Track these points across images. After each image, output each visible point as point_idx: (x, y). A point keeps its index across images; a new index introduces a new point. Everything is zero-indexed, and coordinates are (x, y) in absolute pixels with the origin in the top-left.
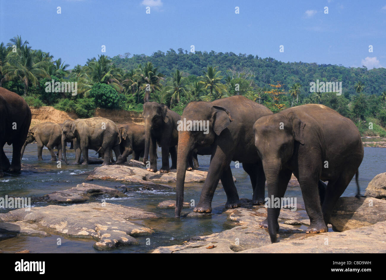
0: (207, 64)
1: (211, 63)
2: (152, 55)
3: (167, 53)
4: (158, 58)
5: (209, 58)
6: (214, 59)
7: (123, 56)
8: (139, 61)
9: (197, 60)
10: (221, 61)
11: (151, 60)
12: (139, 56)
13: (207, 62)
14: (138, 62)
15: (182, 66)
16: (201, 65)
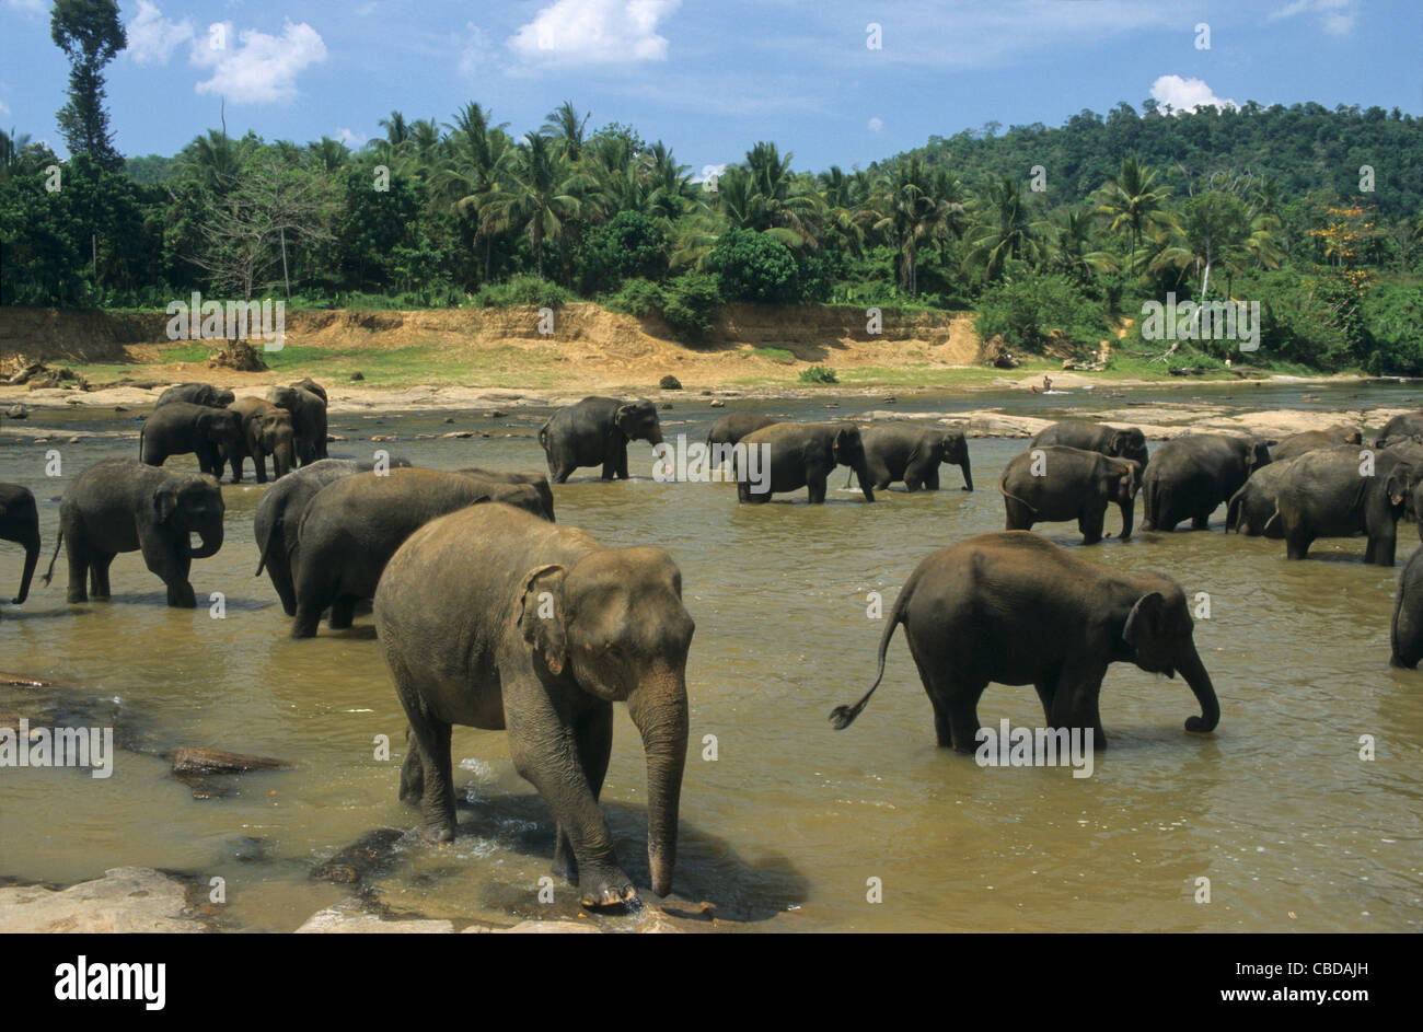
0: (1234, 142)
1: (1245, 138)
2: (1065, 124)
3: (1109, 117)
4: (1083, 132)
5: (1240, 123)
6: (1256, 126)
7: (980, 133)
8: (1027, 143)
9: (1199, 134)
10: (1277, 131)
11: (1062, 140)
12: (1025, 131)
13: (1233, 138)
14: (1024, 148)
15: (1155, 154)
16: (1215, 146)
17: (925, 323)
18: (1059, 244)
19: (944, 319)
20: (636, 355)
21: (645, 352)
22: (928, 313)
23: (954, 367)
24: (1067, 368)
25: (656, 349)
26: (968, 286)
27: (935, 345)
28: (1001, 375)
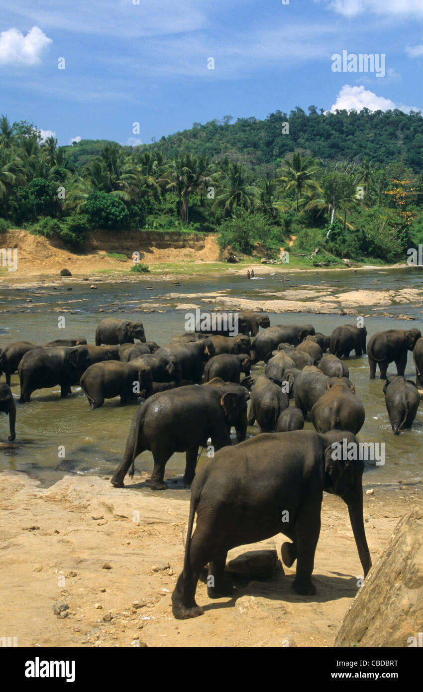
0: (356, 130)
1: (361, 128)
2: (266, 118)
3: (290, 115)
4: (277, 123)
5: (359, 120)
6: (368, 122)
7: (221, 123)
8: (246, 128)
9: (338, 125)
10: (378, 124)
11: (266, 127)
12: (246, 121)
13: (355, 127)
14: (244, 131)
15: (314, 135)
16: (346, 132)
17: (193, 239)
18: (260, 197)
19: (202, 237)
20: (47, 257)
21: (51, 256)
22: (195, 235)
23: (207, 262)
24: (264, 263)
25: (57, 254)
26: (214, 218)
27: (198, 250)
28: (231, 267)
